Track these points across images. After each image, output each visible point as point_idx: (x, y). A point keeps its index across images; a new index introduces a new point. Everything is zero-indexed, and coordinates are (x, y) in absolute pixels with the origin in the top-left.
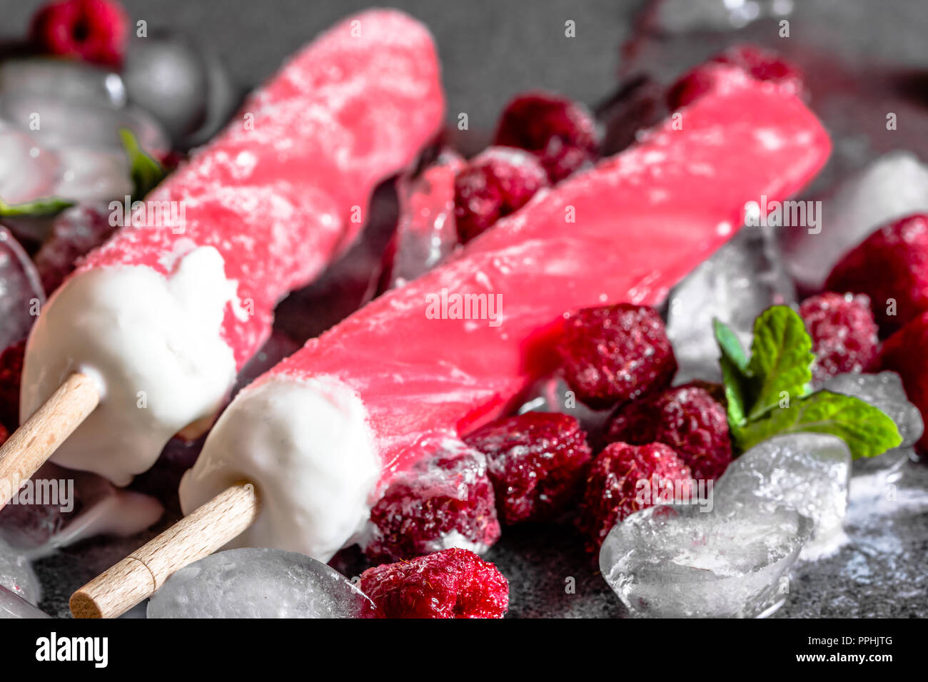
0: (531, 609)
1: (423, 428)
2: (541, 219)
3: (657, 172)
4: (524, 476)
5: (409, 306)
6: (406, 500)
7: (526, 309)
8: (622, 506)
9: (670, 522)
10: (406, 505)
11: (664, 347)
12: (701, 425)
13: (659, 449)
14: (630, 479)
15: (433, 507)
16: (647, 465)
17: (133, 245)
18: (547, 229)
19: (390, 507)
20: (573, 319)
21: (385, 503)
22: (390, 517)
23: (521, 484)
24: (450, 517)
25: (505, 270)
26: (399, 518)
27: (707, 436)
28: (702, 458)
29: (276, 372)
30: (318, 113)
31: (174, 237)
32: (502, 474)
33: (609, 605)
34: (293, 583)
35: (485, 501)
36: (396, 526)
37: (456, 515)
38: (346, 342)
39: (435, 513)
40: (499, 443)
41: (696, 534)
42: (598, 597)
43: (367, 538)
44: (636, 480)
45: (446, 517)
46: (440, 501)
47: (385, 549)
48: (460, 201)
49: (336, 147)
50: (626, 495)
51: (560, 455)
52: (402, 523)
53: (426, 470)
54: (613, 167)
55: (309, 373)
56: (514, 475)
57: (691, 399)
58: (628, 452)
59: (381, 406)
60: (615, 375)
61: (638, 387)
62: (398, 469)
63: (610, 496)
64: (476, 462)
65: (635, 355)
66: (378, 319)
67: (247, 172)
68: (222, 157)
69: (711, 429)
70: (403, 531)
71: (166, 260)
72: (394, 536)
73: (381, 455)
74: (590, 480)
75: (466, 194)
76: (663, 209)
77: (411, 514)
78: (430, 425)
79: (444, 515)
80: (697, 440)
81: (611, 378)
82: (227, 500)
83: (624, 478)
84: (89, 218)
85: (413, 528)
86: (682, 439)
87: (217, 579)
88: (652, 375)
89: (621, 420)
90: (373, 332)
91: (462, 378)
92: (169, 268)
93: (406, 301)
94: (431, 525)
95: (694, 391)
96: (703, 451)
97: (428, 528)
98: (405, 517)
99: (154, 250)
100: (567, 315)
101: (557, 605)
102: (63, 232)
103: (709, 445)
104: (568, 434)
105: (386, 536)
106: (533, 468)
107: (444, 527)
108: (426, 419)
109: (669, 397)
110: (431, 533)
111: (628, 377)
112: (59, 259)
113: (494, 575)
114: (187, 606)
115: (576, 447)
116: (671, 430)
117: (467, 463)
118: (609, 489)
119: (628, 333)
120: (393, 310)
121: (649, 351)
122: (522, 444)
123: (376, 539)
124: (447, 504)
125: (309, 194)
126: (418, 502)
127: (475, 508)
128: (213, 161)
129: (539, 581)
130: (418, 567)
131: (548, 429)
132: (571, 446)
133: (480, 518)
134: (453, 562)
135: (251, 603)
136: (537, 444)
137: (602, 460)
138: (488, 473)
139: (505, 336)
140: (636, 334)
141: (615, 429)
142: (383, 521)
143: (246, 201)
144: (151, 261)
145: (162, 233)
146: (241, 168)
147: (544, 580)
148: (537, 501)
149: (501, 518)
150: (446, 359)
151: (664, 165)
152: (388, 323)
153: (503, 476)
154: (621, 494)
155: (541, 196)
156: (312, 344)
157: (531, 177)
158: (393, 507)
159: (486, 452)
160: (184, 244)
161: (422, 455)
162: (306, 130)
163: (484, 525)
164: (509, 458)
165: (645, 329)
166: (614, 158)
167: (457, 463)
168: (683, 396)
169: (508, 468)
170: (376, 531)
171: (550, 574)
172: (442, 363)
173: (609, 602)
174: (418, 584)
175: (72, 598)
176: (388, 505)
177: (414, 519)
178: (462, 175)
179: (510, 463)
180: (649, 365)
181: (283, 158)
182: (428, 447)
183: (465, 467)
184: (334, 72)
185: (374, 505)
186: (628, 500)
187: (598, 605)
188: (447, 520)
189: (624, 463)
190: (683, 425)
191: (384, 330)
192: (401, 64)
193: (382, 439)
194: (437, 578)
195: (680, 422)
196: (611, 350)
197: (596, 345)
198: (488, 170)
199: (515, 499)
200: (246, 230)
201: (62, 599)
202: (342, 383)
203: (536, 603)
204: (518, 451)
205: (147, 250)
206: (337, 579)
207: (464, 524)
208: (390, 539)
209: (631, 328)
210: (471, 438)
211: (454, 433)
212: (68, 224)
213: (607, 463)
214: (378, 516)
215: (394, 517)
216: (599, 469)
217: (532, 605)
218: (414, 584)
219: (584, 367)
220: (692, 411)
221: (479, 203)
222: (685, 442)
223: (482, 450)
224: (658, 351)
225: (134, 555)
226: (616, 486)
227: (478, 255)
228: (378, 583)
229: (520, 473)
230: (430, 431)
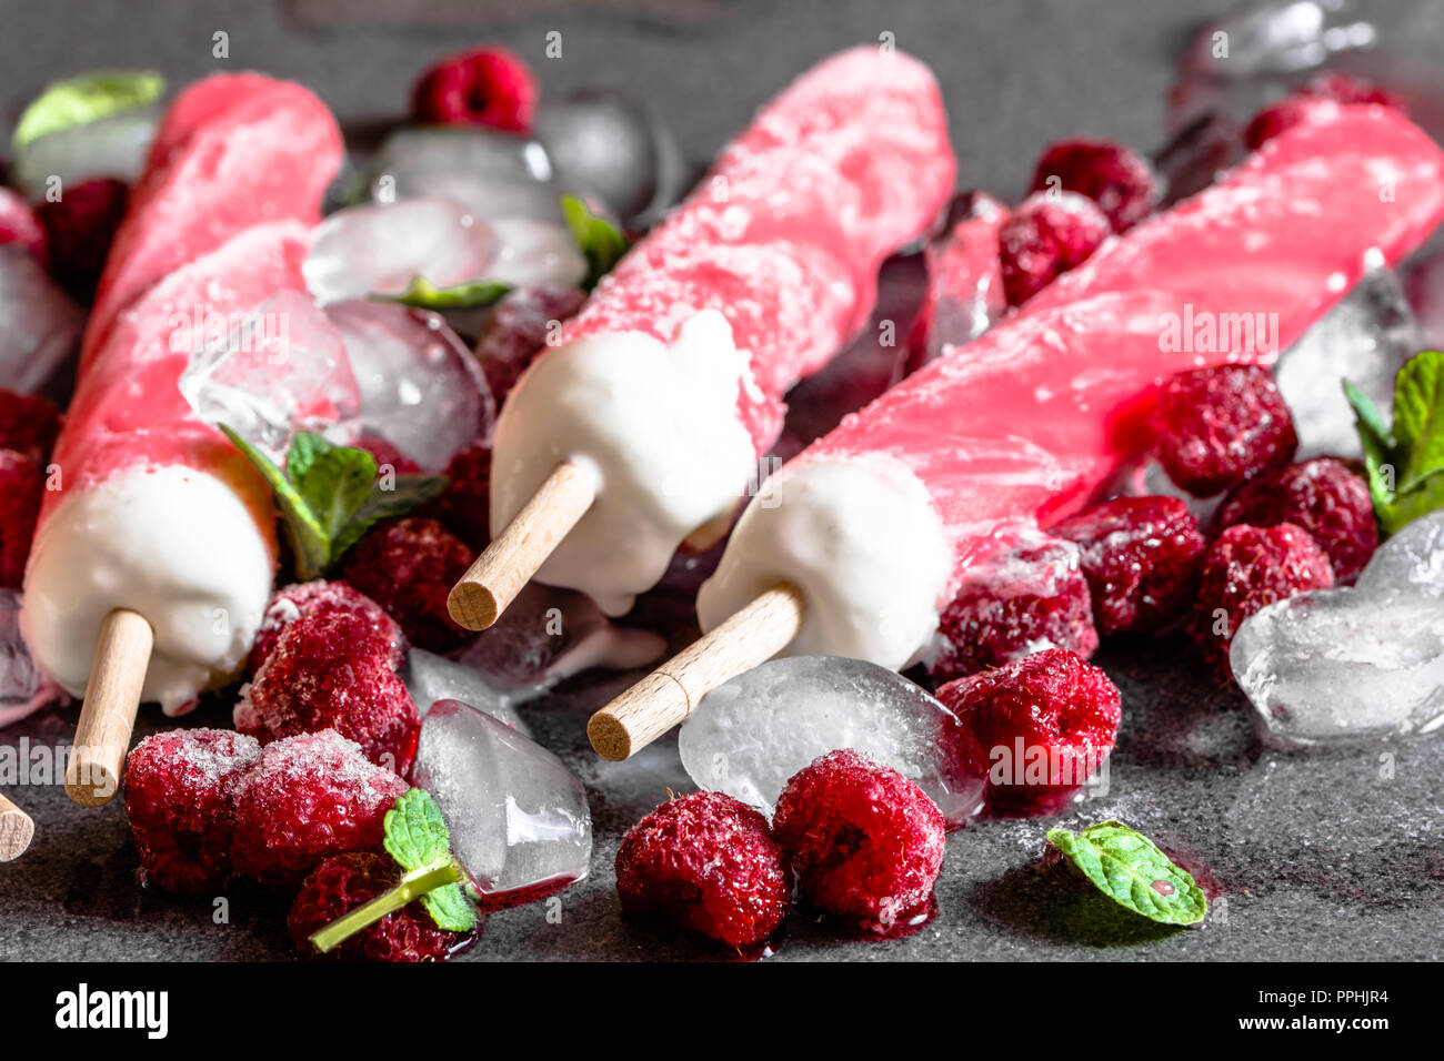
0: (1144, 731)
1: (997, 515)
2: (1114, 271)
3: (1251, 212)
4: (1126, 569)
5: (965, 373)
6: (983, 602)
7: (1108, 374)
8: (1250, 600)
9: (1313, 613)
10: (983, 609)
11: (1282, 414)
12: (1339, 502)
13: (1292, 532)
14: (1258, 567)
15: (1017, 610)
16: (1277, 549)
17: (620, 311)
18: (1121, 282)
19: (963, 613)
20: (1167, 385)
21: (956, 608)
22: (963, 626)
23: (1122, 577)
24: (1038, 621)
25: (1079, 328)
26: (974, 625)
27: (1347, 516)
28: (1342, 543)
29: (811, 453)
30: (812, 163)
31: (668, 301)
32: (1098, 568)
33: (1241, 723)
34: (858, 696)
35: (1079, 603)
36: (972, 636)
37: (1046, 618)
38: (893, 416)
39: (1020, 617)
40: (1091, 532)
41: (1347, 624)
42: (1226, 715)
43: (936, 653)
44: (1264, 567)
45: (1034, 621)
46: (1024, 601)
47: (959, 665)
48: (1007, 257)
49: (840, 204)
50: (1254, 587)
51: (1168, 542)
52: (979, 631)
53: (1004, 563)
54: (1197, 207)
55: (853, 451)
56: (1112, 568)
57: (1323, 472)
58: (1253, 536)
59: (947, 486)
60: (1227, 448)
61: (1254, 463)
62: (972, 564)
63: (1233, 590)
64: (1066, 552)
65: (1249, 423)
66: (928, 388)
67: (738, 232)
68: (705, 214)
69: (1351, 507)
70: (980, 642)
71: (664, 326)
72: (970, 648)
73: (950, 546)
74: (1207, 572)
75: (1013, 248)
76: (1263, 256)
77: (990, 619)
78: (1005, 512)
79: (1031, 619)
80: (1334, 521)
81: (1221, 451)
82: (765, 606)
83: (1250, 566)
84: (538, 301)
85: (994, 637)
86: (1315, 521)
87: (765, 696)
88: (1271, 448)
89: (1235, 505)
90: (926, 403)
91: (1039, 456)
92: (667, 334)
93: (960, 368)
94: (1016, 632)
95: (1327, 464)
96: (1343, 535)
97: (1012, 636)
98: (983, 624)
99: (647, 315)
100: (1159, 381)
101: (1177, 725)
102: (507, 319)
103: (1350, 527)
104: (1177, 515)
105: (959, 649)
106: (1136, 558)
107: (1031, 634)
108: (1000, 505)
109: (1295, 472)
110: (1015, 643)
111: (1242, 451)
112: (506, 353)
113: (1102, 682)
114: (730, 730)
115: (1186, 532)
116: (1300, 511)
117: (1056, 553)
118: (1232, 581)
119: (1239, 396)
120: (945, 378)
121: (1266, 419)
122: (1122, 529)
123: (947, 653)
124: (1034, 604)
125: (817, 259)
126: (998, 604)
127: (1067, 610)
128: (695, 219)
129: (1151, 701)
130: (1010, 672)
131: (1151, 512)
132: (1180, 532)
133: (1075, 623)
134: (1054, 663)
135: (809, 725)
136: (1141, 529)
137: (1221, 546)
138: (1082, 567)
139: (1084, 408)
140: (1250, 398)
141: (1228, 516)
142: (955, 631)
143: (746, 262)
144: (646, 326)
145: (652, 297)
146: (732, 227)
147: (1156, 701)
148: (1140, 604)
149: (1099, 625)
150: (1014, 433)
151: (1260, 203)
152: (942, 392)
153: (1100, 571)
154: (1248, 586)
155: (1110, 244)
156: (850, 422)
157: (1093, 227)
158: (966, 612)
159: (1078, 542)
160: (681, 310)
161: (998, 547)
162: (803, 183)
163: (1079, 633)
164: (1106, 547)
165: (1258, 391)
166: (1194, 198)
167: (1043, 555)
168: (1313, 470)
169: (1105, 560)
170: (946, 643)
171: (1162, 692)
172: (1013, 438)
173: (1240, 719)
174: (1013, 691)
175: (591, 721)
176: (960, 611)
177: (995, 625)
178: (1005, 226)
179: (1108, 553)
180: (1267, 437)
181: (779, 215)
182: (1005, 539)
183: (1053, 559)
184: (822, 119)
185: (943, 610)
186: (1258, 593)
187: (1229, 723)
188: (1035, 626)
189: (1249, 548)
190: (1316, 504)
191: (939, 400)
192: (901, 110)
193: (951, 527)
194: (1037, 681)
195: (1312, 501)
196: (1218, 417)
197: (1201, 412)
198: (1040, 219)
199: (1115, 600)
200: (749, 294)
201: (560, 745)
202: (896, 461)
203: (1150, 724)
204: (1117, 539)
205: (638, 316)
206: (913, 691)
207: (1055, 629)
208: (964, 652)
209: (1242, 390)
210: (1057, 530)
211: (1033, 522)
212: (513, 309)
213: (1227, 550)
214: (948, 625)
215: (968, 625)
216: (1218, 558)
217: (1145, 726)
218: (1008, 690)
219: (1186, 441)
220: (1326, 486)
221: (1031, 258)
222: (1320, 524)
223: (1070, 539)
224: (1276, 420)
225: (661, 670)
226: (1242, 576)
227: (1042, 313)
228: (961, 696)
229: (1120, 566)
230: (1004, 520)
